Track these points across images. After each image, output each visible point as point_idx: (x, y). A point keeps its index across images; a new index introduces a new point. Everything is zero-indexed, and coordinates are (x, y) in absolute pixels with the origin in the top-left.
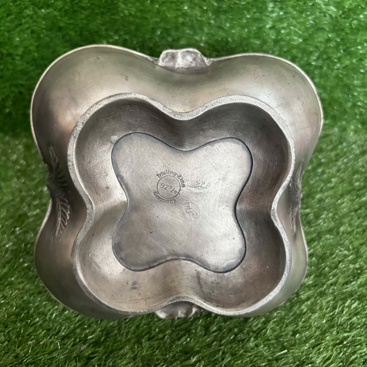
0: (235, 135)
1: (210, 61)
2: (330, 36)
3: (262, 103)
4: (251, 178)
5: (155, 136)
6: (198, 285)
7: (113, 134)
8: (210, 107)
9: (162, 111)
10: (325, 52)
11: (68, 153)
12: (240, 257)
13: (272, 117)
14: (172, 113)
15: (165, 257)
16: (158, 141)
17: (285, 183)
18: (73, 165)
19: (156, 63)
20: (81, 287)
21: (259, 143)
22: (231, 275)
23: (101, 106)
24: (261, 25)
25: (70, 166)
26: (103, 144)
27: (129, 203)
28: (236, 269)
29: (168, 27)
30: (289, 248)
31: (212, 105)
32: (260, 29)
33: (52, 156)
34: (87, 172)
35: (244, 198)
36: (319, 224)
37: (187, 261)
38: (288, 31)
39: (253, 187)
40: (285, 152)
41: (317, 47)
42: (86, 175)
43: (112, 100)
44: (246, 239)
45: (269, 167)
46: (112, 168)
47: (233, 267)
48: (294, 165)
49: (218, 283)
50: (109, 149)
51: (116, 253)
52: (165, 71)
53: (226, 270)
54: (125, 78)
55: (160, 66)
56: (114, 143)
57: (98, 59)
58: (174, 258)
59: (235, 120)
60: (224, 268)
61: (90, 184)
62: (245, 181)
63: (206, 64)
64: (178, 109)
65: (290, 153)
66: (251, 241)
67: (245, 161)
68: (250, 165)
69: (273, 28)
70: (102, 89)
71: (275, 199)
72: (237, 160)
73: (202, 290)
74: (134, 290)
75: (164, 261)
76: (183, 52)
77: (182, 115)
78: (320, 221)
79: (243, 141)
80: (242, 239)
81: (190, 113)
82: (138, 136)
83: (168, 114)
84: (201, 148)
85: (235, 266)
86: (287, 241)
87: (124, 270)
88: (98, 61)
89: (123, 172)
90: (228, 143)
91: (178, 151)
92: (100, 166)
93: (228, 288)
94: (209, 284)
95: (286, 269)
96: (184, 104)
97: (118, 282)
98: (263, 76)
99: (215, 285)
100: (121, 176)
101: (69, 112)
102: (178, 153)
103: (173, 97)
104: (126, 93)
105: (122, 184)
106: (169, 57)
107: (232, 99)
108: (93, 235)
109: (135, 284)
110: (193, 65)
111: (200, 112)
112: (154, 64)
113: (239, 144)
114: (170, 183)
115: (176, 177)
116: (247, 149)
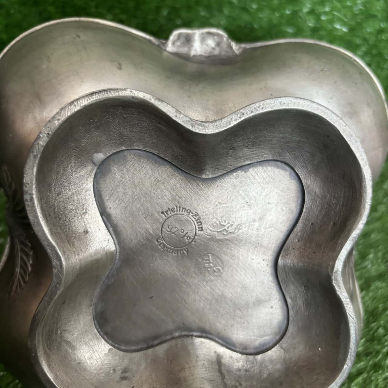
0: (280, 156)
1: (240, 48)
2: (382, 26)
3: (327, 111)
4: (301, 220)
5: (161, 156)
6: (219, 375)
7: (97, 152)
8: (248, 114)
9: (174, 118)
10: (375, 46)
11: (24, 181)
12: (280, 332)
13: (341, 132)
14: (189, 121)
15: (171, 332)
16: (165, 163)
17: (356, 233)
18: (32, 199)
19: (164, 48)
20: (44, 382)
21: (316, 170)
22: (266, 359)
23: (77, 108)
24: (297, 8)
25: (27, 200)
26: (81, 165)
27: (118, 253)
28: (273, 349)
29: (177, 6)
30: (355, 326)
31: (252, 112)
32: (295, 13)
33: (6, 179)
34: (54, 210)
35: (291, 249)
36: (366, 267)
37: (203, 340)
38: (329, 17)
39: (303, 234)
40: (357, 185)
41: (365, 40)
42: (52, 214)
43: (95, 98)
44: (290, 308)
45: (330, 206)
46: (95, 202)
47: (268, 346)
48: (369, 206)
49: (246, 371)
50: (90, 174)
51: (99, 325)
52: (176, 59)
53: (259, 350)
54: (118, 65)
55: (169, 52)
56: (98, 164)
57: (79, 37)
58: (183, 333)
59: (282, 135)
60: (256, 348)
61: (59, 228)
62: (292, 225)
63: (234, 52)
64: (197, 114)
65: (365, 187)
66: (297, 312)
67: (293, 195)
68: (300, 201)
69: (312, 12)
70: (81, 82)
71: (339, 257)
72: (281, 193)
73: (225, 383)
74: (125, 382)
75: (168, 337)
76: (203, 34)
77: (204, 126)
78: (367, 263)
79: (293, 166)
80: (283, 307)
81: (218, 123)
82: (134, 155)
83: (183, 124)
84: (229, 174)
85: (271, 344)
86: (352, 316)
87: (110, 350)
88: (78, 39)
89: (110, 208)
90: (269, 168)
91: (195, 178)
92: (76, 199)
93: (262, 378)
94: (235, 372)
95: (349, 356)
96: (205, 108)
97: (100, 369)
98: (322, 70)
99: (242, 373)
100: (107, 213)
101: (30, 115)
102: (194, 180)
103: (189, 97)
104: (117, 89)
105: (109, 225)
106: (183, 39)
107: (283, 102)
108: (64, 303)
109: (126, 372)
110: (217, 52)
111: (233, 121)
112: (161, 48)
113: (285, 170)
114: (180, 225)
115: (190, 216)
116: (296, 178)
